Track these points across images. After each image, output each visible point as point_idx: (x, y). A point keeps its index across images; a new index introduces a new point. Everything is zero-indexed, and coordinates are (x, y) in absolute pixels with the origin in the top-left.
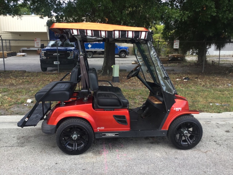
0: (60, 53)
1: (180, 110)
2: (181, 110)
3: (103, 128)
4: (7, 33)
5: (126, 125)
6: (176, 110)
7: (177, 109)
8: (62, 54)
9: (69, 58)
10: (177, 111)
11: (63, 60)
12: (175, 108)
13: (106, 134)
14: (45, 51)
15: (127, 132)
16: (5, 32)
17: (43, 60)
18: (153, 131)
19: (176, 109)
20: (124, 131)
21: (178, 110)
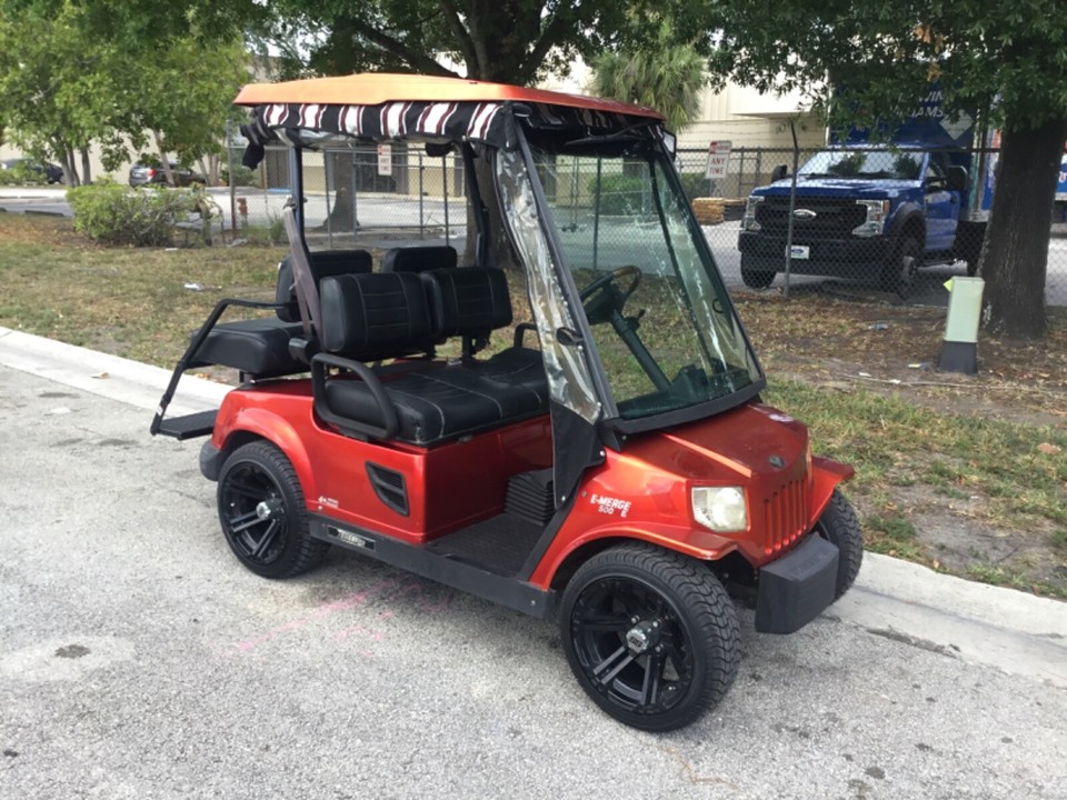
0: (821, 209)
1: (617, 511)
2: (623, 514)
3: (333, 504)
4: (747, 118)
5: (403, 515)
6: (601, 509)
7: (606, 504)
8: (827, 214)
9: (860, 231)
10: (602, 513)
11: (832, 240)
12: (598, 498)
13: (340, 531)
14: (762, 198)
15: (400, 544)
16: (740, 118)
17: (751, 236)
18: (489, 573)
19: (603, 501)
20: (392, 538)
21: (611, 512)
